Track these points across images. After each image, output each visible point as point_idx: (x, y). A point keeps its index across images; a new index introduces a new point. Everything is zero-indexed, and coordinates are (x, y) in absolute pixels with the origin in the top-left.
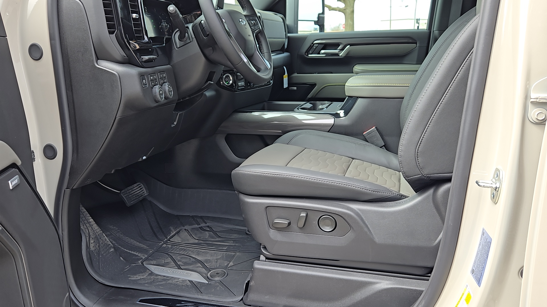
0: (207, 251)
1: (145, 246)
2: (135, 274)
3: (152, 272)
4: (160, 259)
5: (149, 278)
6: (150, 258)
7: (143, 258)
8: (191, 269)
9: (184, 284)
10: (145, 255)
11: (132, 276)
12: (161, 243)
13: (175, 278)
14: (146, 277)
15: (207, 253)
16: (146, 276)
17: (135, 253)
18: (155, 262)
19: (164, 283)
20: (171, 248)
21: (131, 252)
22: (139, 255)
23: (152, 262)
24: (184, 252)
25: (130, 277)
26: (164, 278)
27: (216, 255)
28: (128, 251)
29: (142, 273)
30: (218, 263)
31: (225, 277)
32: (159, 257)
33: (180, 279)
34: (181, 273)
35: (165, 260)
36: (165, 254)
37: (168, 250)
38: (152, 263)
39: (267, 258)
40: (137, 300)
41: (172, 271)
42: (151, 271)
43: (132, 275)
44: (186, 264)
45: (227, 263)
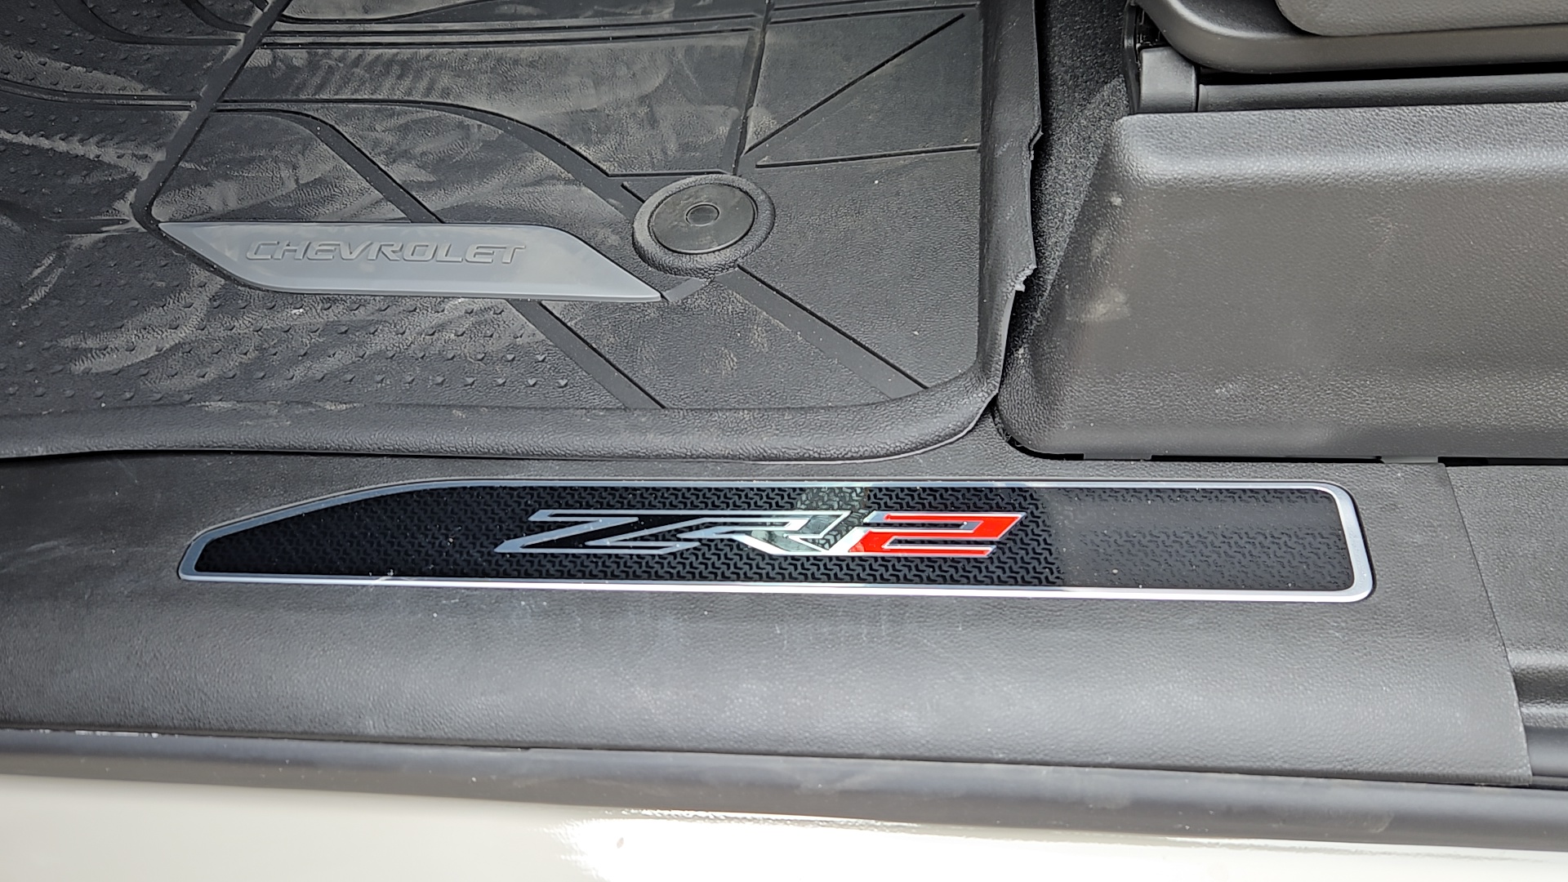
0: (557, 55)
1: (134, 84)
2: (110, 319)
3: (227, 276)
4: (261, 159)
5: (223, 333)
6: (188, 165)
7: (144, 178)
8: (493, 202)
9: (492, 346)
10: (147, 151)
11: (91, 343)
12: (234, 42)
13: (410, 304)
14: (202, 335)
15: (561, 66)
16: (194, 321)
17: (78, 149)
18: (224, 194)
19: (340, 358)
20: (313, 65)
21: (45, 143)
22: (109, 155)
23: (213, 197)
24: (407, 82)
25: (78, 353)
26: (331, 315)
27: (623, 71)
28: (26, 140)
29: (157, 297)
30: (665, 127)
31: (762, 233)
32: (252, 148)
33: (448, 305)
34: (441, 254)
35: (295, 168)
36: (282, 122)
37: (299, 89)
38: (216, 206)
39: (1207, 75)
40: (175, 553)
41: (376, 247)
42: (219, 272)
43: (94, 332)
44: (447, 170)
45: (725, 115)
